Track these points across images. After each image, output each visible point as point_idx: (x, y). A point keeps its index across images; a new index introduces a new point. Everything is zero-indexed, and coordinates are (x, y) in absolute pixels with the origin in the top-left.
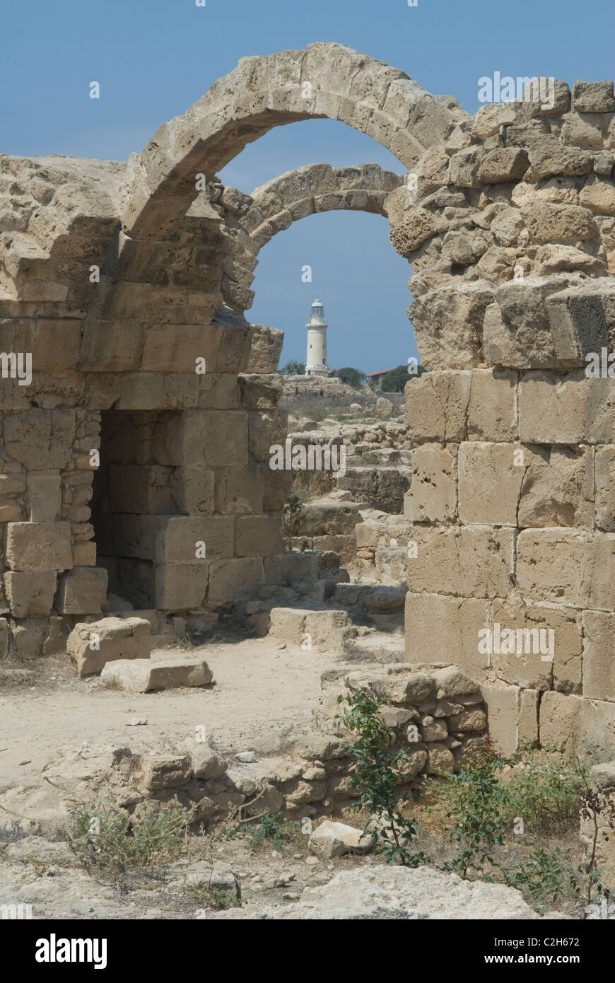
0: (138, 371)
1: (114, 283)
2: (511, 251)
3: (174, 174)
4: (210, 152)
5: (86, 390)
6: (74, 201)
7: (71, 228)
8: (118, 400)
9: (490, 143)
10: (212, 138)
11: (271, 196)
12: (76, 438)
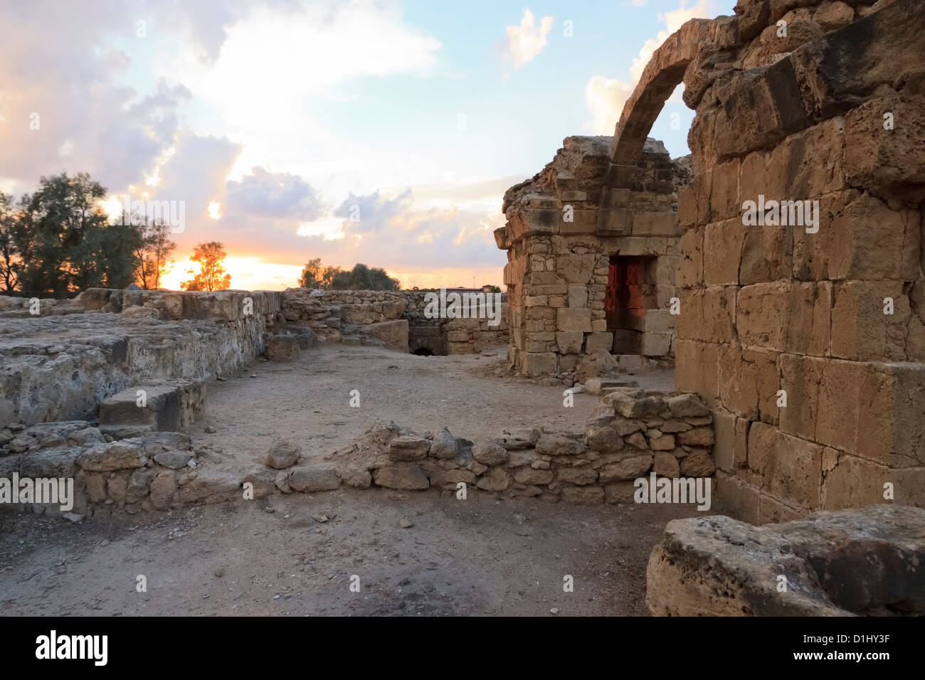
0: (631, 235)
5: (601, 245)
7: (583, 162)
12: (596, 268)
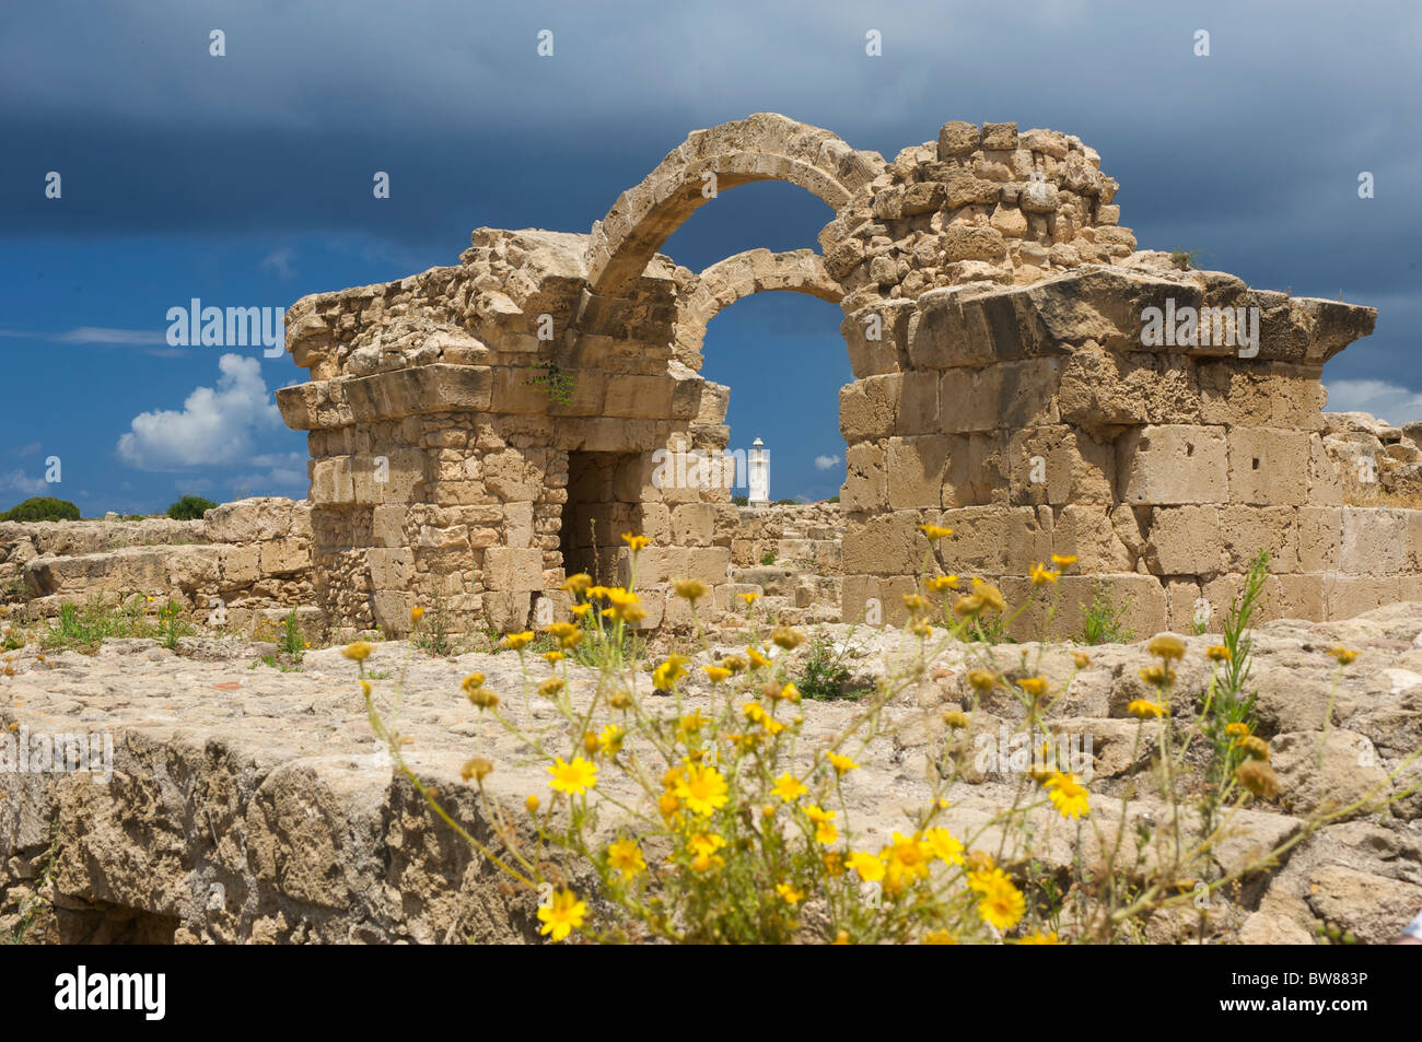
0: (601, 416)
1: (581, 335)
2: (931, 271)
3: (632, 236)
4: (664, 215)
5: (556, 432)
6: (544, 263)
7: (542, 286)
8: (584, 443)
9: (910, 181)
10: (666, 201)
11: (717, 276)
12: (547, 474)
